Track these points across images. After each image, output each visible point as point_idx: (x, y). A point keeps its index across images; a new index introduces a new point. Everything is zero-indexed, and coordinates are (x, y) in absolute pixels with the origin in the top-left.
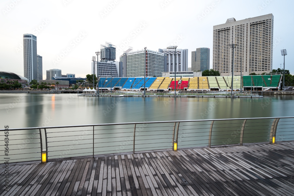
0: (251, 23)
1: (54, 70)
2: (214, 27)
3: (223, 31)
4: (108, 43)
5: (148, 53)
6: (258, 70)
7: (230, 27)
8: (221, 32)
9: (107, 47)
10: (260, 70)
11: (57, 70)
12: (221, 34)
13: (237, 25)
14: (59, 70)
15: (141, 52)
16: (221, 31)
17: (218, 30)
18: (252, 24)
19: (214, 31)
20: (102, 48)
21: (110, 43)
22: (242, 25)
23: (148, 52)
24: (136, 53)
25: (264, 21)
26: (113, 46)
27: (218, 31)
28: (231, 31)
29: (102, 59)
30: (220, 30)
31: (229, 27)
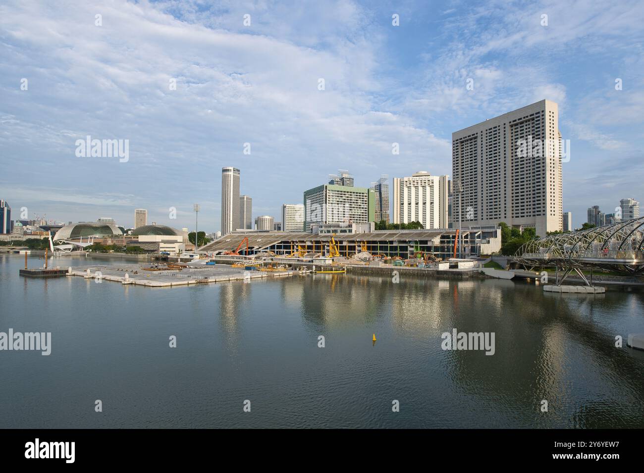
0: (510, 122)
3: (468, 140)
6: (525, 214)
7: (477, 134)
8: (465, 143)
10: (530, 216)
12: (466, 147)
13: (488, 129)
16: (465, 141)
17: (460, 139)
18: (512, 123)
19: (454, 141)
22: (496, 127)
25: (533, 115)
27: (461, 142)
28: (479, 140)
31: (475, 133)
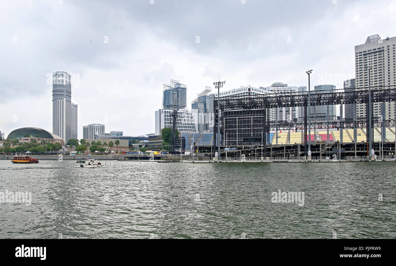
1: (94, 126)
2: (356, 47)
3: (371, 53)
4: (175, 82)
5: (251, 93)
7: (383, 48)
8: (368, 56)
9: (173, 87)
11: (99, 126)
12: (369, 59)
14: (101, 126)
15: (240, 90)
16: (369, 54)
17: (363, 53)
19: (357, 53)
20: (166, 89)
21: (177, 82)
23: (251, 91)
24: (231, 92)
26: (182, 86)
27: (364, 55)
28: (386, 53)
29: (165, 106)
30: (367, 52)
31: (381, 47)
